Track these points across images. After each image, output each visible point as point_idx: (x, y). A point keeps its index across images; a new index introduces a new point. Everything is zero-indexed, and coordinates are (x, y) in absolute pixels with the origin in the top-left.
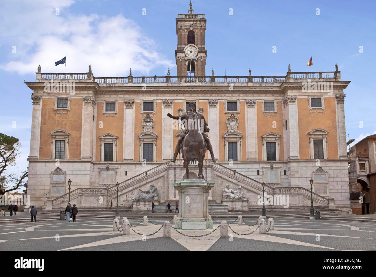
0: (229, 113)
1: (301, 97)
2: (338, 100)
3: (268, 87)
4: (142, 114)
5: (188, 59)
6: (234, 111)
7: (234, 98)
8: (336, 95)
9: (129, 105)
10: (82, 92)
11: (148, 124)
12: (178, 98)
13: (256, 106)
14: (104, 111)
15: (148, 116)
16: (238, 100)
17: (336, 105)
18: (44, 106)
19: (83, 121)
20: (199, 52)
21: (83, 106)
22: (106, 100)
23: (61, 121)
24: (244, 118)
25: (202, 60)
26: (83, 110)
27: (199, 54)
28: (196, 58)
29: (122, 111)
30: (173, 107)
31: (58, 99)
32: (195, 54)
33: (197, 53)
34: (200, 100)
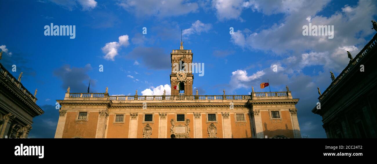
0: (210, 123)
1: (263, 110)
2: (292, 112)
3: (238, 103)
4: (143, 123)
5: (179, 81)
6: (213, 121)
7: (213, 111)
8: (289, 109)
9: (134, 117)
10: (99, 107)
11: (148, 131)
12: (171, 111)
13: (230, 117)
14: (114, 121)
15: (148, 126)
16: (216, 113)
17: (291, 116)
18: (68, 117)
19: (97, 130)
20: (187, 76)
21: (99, 118)
22: (117, 113)
23: (80, 129)
24: (221, 127)
25: (190, 82)
26: (98, 121)
27: (187, 77)
28: (185, 80)
29: (128, 121)
30: (167, 118)
31: (80, 112)
32: (184, 77)
33: (186, 77)
34: (188, 112)
